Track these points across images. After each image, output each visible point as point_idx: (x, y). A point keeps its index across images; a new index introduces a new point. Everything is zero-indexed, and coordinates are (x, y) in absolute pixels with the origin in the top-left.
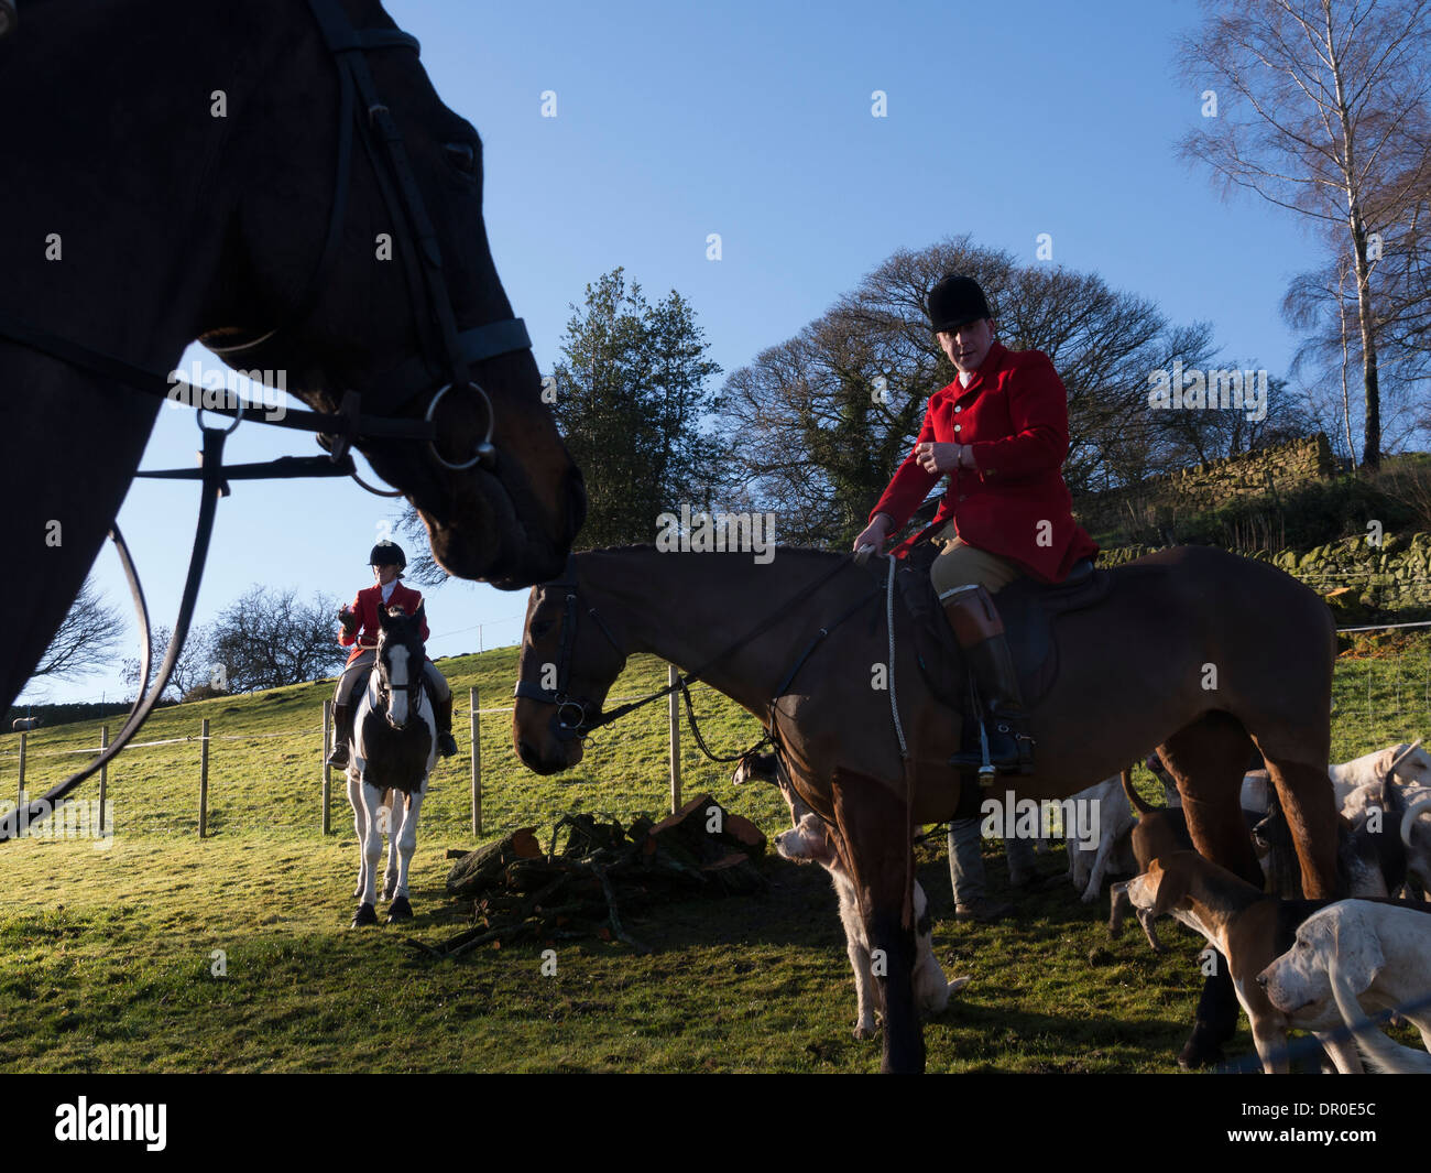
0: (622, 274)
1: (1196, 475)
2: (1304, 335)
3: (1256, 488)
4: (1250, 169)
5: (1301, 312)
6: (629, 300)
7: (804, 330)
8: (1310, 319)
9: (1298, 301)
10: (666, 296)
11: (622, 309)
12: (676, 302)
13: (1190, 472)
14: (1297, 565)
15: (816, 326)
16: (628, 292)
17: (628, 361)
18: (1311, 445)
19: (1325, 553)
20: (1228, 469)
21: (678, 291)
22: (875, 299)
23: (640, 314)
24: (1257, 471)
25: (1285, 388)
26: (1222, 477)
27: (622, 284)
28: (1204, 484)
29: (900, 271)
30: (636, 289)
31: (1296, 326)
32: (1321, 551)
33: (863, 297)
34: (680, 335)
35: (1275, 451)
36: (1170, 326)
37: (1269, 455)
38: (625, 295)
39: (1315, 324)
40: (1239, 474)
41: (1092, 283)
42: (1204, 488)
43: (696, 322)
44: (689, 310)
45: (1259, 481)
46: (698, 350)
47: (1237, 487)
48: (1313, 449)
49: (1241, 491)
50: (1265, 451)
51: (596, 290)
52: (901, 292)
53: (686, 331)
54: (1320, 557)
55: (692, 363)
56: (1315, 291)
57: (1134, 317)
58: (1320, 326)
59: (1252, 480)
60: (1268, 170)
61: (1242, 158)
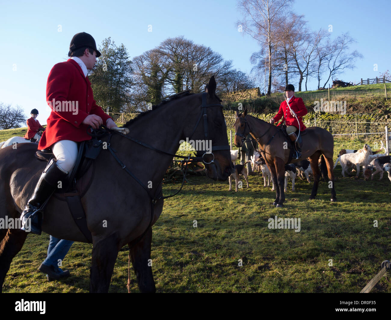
0: (110, 39)
1: (232, 94)
2: (253, 65)
3: (245, 97)
4: (249, 30)
5: (253, 60)
6: (112, 45)
7: (144, 53)
8: (255, 62)
9: (253, 58)
10: (121, 45)
11: (110, 47)
12: (122, 46)
13: (231, 93)
14: (265, 117)
15: (147, 52)
16: (111, 43)
17: (111, 59)
18: (256, 89)
19: (271, 115)
20: (239, 93)
21: (123, 44)
22: (163, 48)
23: (114, 48)
24: (245, 94)
25: (245, 75)
26: (238, 95)
27: (110, 41)
28: (234, 96)
29: (169, 42)
30: (113, 42)
31: (252, 63)
32: (270, 114)
33: (161, 48)
34: (124, 54)
35: (249, 90)
36: (224, 60)
37: (248, 91)
38: (111, 44)
39: (256, 63)
40: (241, 94)
41: (209, 49)
42: (234, 97)
43: (127, 51)
44: (126, 48)
45: (245, 96)
46: (127, 58)
47: (241, 97)
48: (257, 90)
49: (241, 98)
50: (247, 90)
51: (105, 42)
52: (168, 47)
53: (125, 54)
54: (270, 116)
55: (126, 61)
56: (256, 56)
57: (217, 57)
58: (257, 64)
59: (244, 96)
60: (253, 31)
61: (248, 27)
